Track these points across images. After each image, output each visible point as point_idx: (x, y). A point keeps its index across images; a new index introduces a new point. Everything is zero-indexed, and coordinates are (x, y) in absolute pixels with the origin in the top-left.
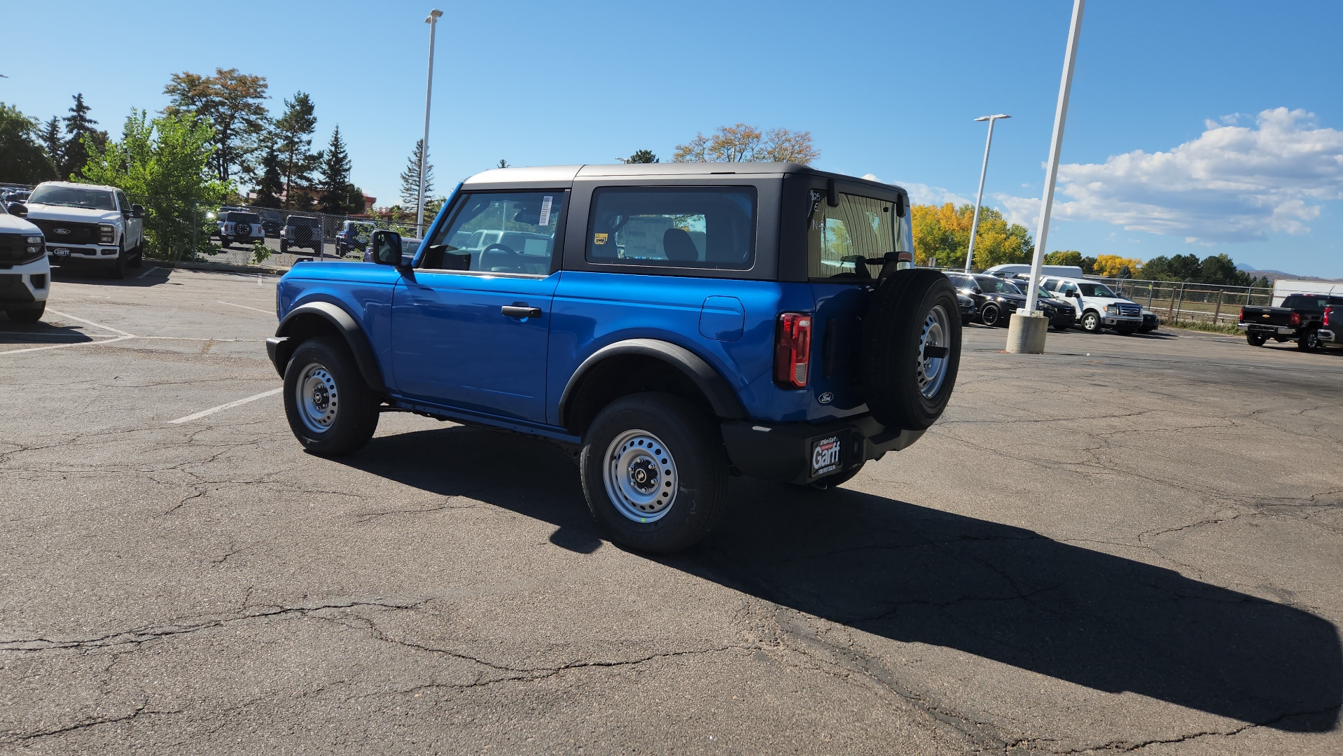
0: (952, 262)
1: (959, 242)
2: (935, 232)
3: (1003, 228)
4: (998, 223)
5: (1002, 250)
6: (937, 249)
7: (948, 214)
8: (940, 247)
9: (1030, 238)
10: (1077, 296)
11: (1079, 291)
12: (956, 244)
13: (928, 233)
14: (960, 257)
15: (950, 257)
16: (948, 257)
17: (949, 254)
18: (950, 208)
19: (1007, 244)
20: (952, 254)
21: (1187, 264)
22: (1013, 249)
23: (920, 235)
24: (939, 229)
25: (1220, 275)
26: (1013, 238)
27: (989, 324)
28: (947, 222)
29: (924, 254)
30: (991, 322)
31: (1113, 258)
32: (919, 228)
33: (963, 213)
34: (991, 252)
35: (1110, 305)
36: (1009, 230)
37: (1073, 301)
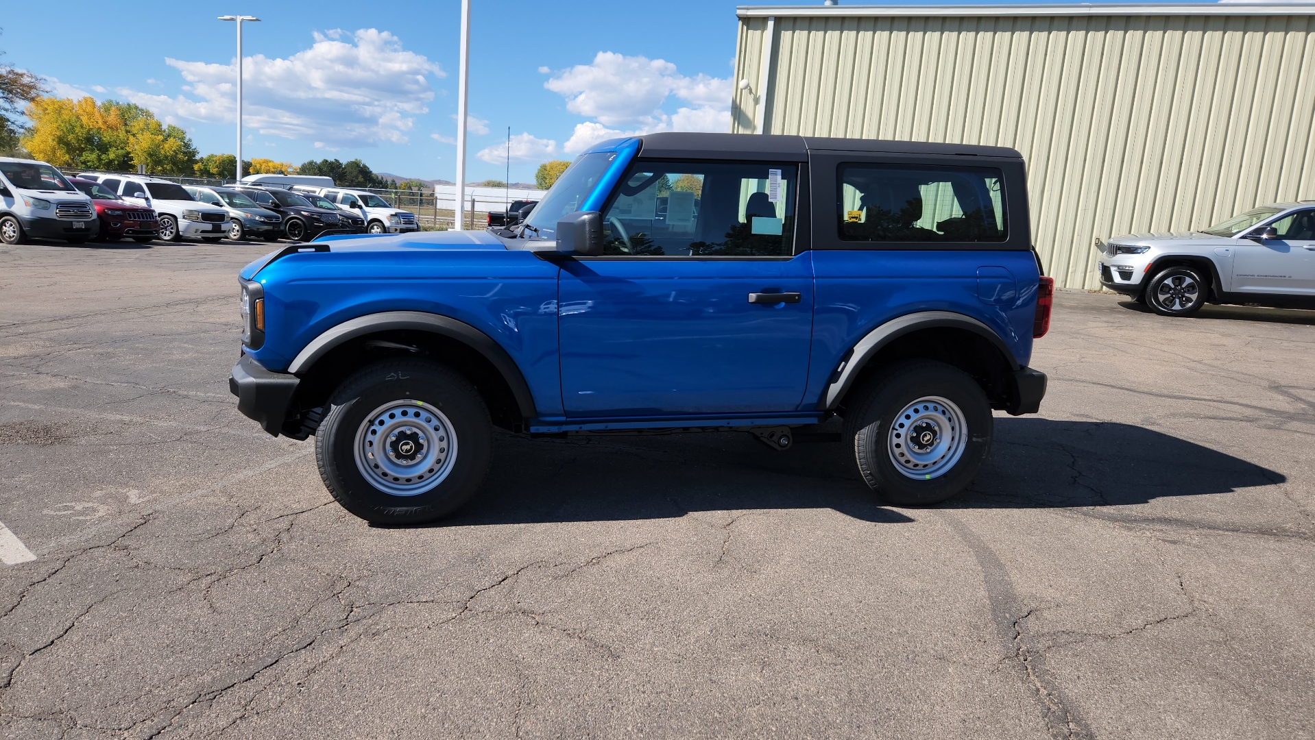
0: (104, 165)
1: (109, 143)
2: (77, 130)
3: (158, 130)
4: (151, 121)
5: (162, 152)
6: (82, 150)
7: (89, 109)
8: (86, 147)
9: (190, 140)
10: (360, 207)
11: (360, 203)
12: (106, 145)
13: (69, 132)
14: (114, 160)
15: (102, 160)
16: (100, 160)
17: (99, 156)
18: (90, 103)
19: (166, 146)
20: (103, 156)
21: (333, 168)
22: (174, 151)
23: (58, 133)
24: (82, 126)
25: (361, 179)
26: (171, 140)
27: (296, 238)
28: (90, 119)
29: (67, 156)
30: (297, 237)
31: (267, 162)
32: (55, 125)
33: (107, 110)
34: (150, 155)
35: (392, 215)
36: (165, 131)
37: (356, 211)
